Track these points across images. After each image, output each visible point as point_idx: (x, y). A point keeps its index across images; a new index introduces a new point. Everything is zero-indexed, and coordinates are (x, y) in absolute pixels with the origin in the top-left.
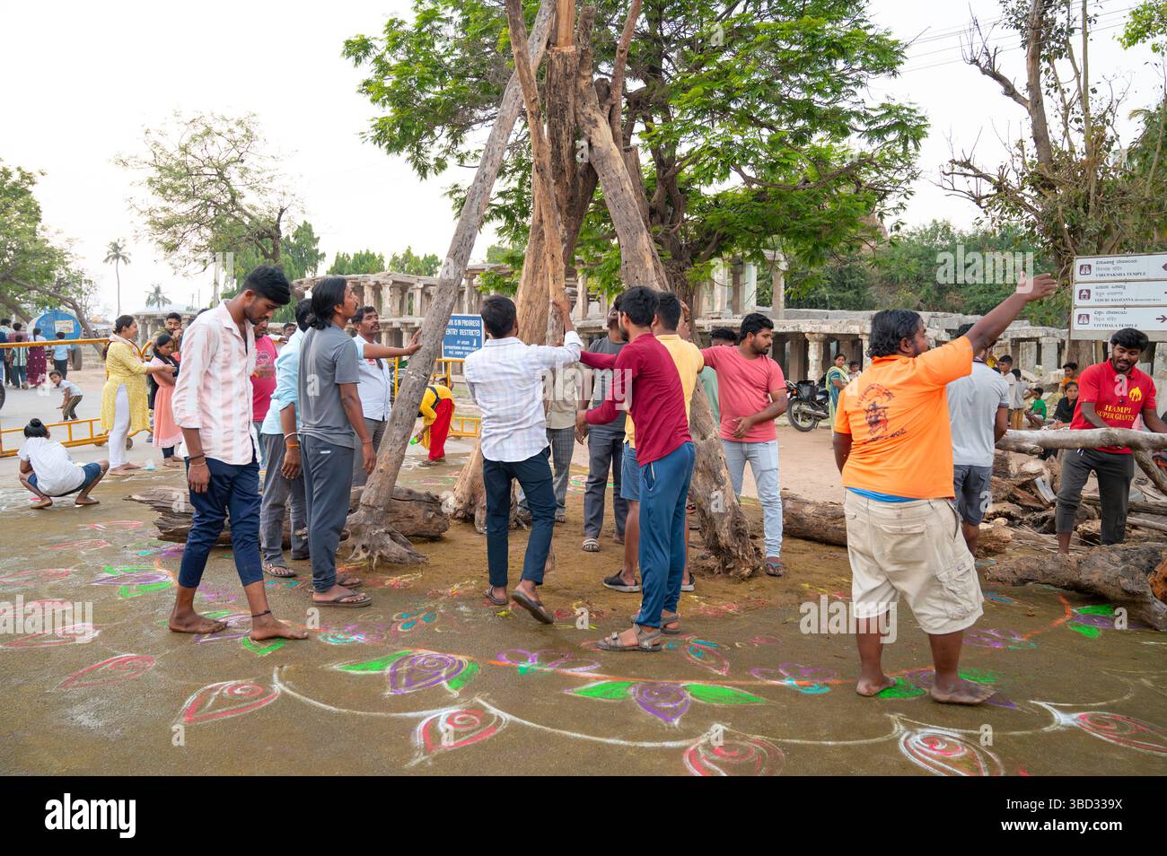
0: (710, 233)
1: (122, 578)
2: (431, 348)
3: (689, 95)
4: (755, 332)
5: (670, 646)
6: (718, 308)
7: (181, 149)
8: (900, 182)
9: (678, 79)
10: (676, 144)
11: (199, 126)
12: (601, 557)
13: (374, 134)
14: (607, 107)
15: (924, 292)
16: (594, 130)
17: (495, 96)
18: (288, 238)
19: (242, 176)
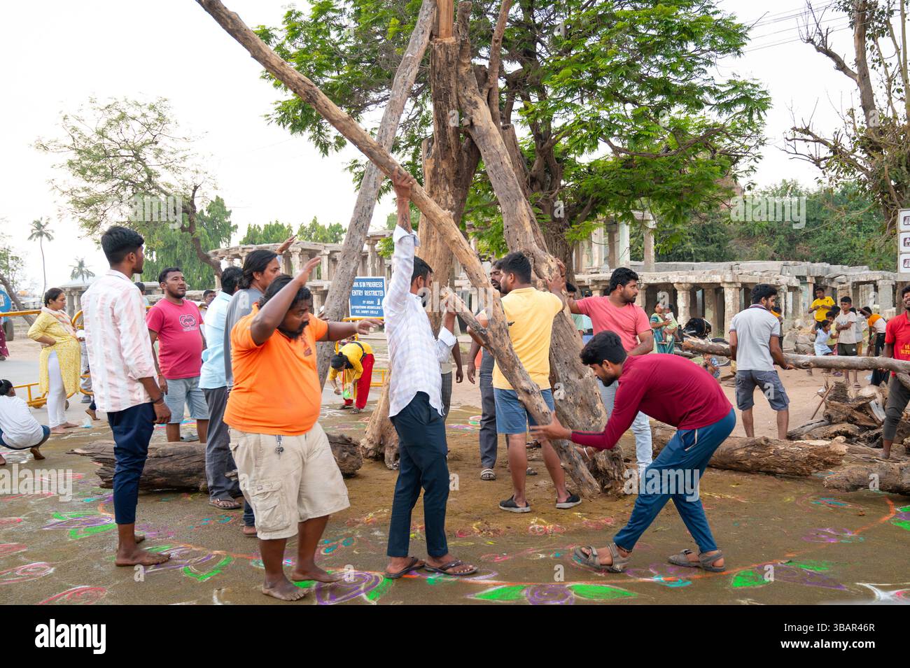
0: (585, 198)
1: (70, 523)
2: (339, 307)
3: (560, 76)
4: (624, 284)
5: (557, 555)
6: (596, 264)
7: (98, 133)
8: (750, 147)
9: (551, 61)
10: (550, 120)
11: (114, 111)
12: (497, 484)
13: (279, 116)
14: (485, 91)
15: (777, 243)
16: (475, 111)
17: (387, 80)
18: (202, 211)
19: (157, 156)
